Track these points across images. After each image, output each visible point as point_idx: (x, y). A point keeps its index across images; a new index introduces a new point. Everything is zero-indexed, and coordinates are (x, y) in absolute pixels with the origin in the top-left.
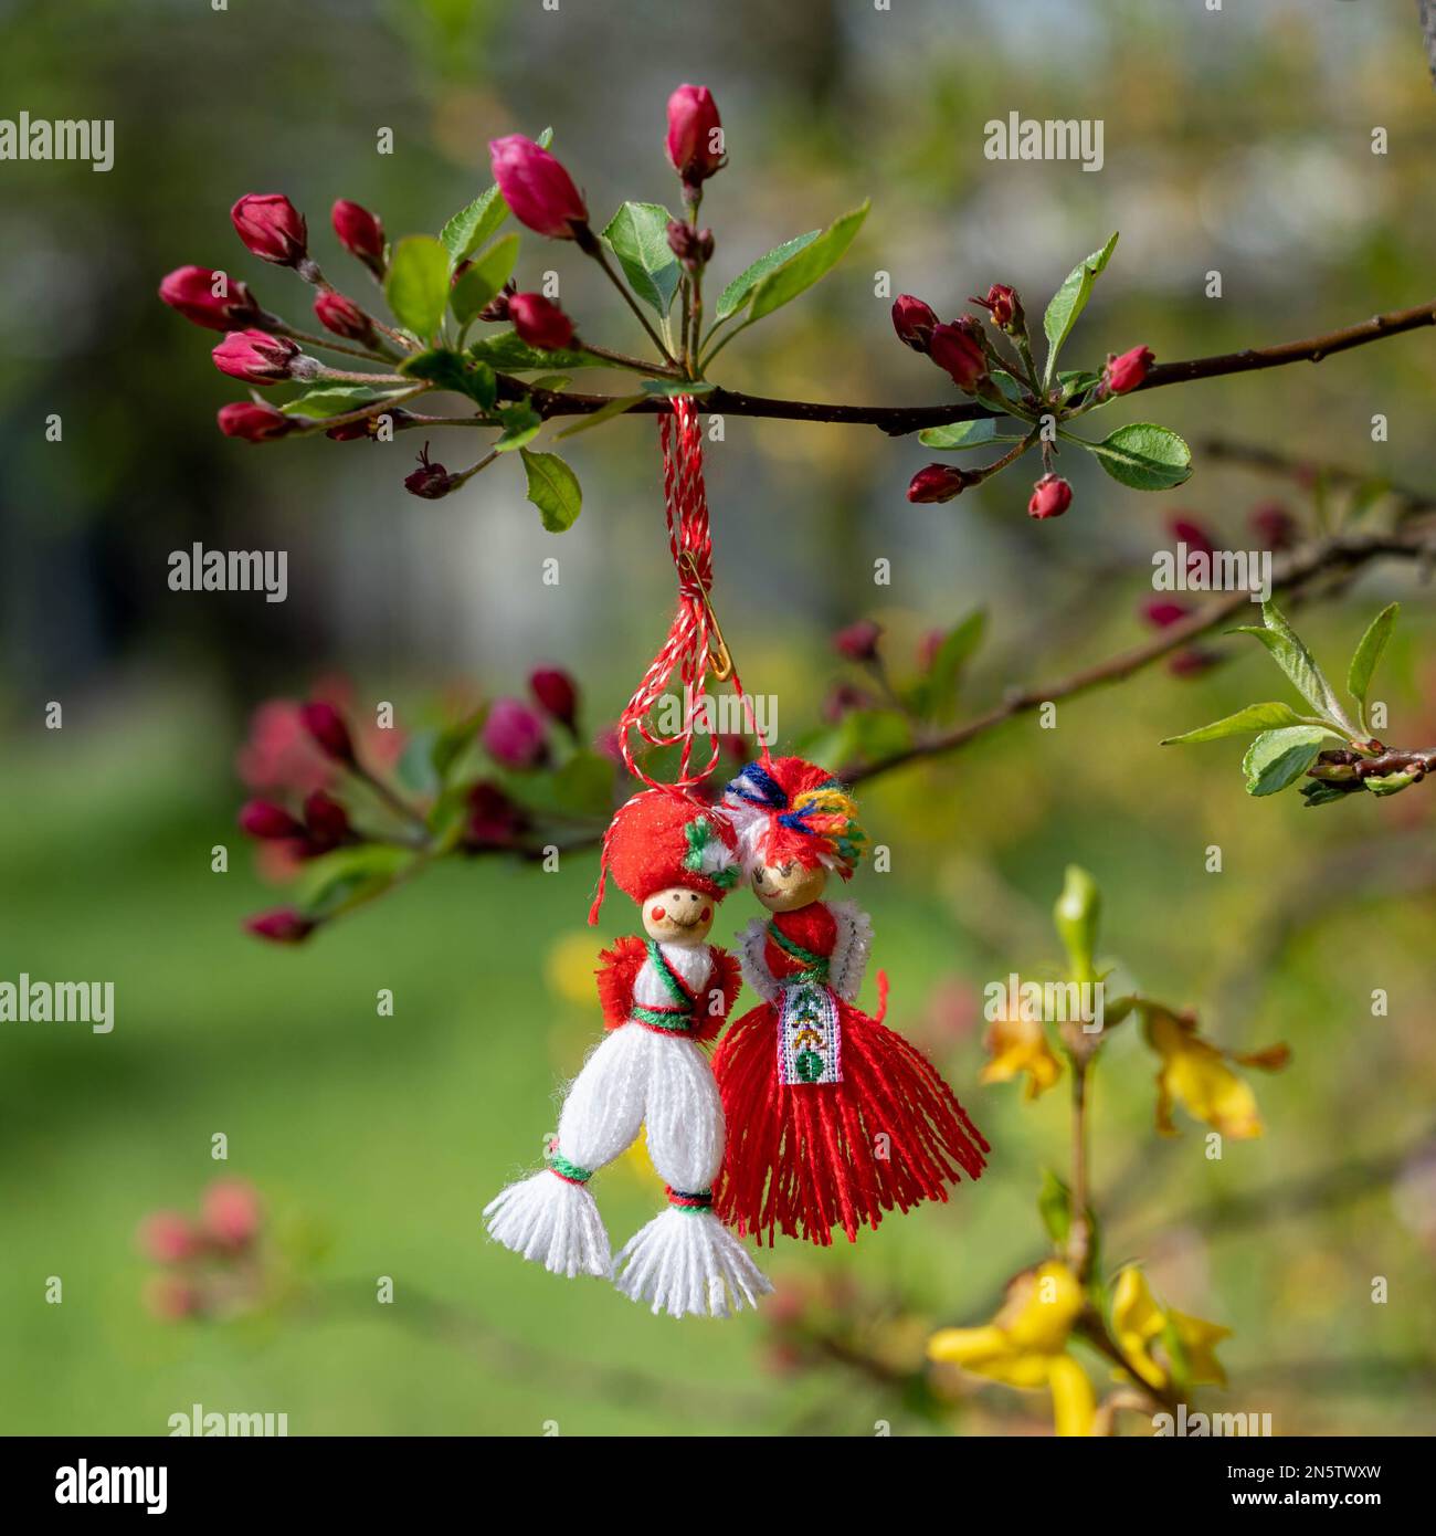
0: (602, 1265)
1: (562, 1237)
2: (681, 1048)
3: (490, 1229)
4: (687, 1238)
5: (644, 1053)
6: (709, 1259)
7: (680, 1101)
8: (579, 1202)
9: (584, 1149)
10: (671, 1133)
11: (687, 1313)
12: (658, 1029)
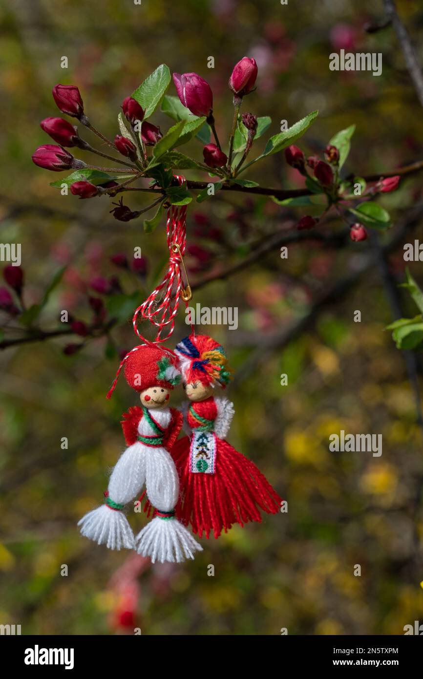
0: (131, 544)
1: (114, 535)
2: (159, 452)
3: (81, 532)
4: (165, 530)
5: (144, 455)
6: (175, 539)
7: (160, 475)
8: (119, 518)
9: (120, 497)
10: (157, 488)
11: (166, 561)
12: (149, 445)
